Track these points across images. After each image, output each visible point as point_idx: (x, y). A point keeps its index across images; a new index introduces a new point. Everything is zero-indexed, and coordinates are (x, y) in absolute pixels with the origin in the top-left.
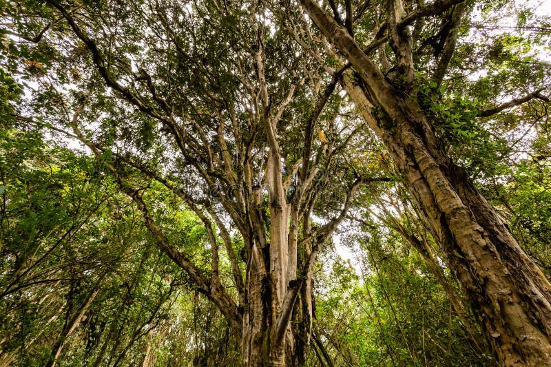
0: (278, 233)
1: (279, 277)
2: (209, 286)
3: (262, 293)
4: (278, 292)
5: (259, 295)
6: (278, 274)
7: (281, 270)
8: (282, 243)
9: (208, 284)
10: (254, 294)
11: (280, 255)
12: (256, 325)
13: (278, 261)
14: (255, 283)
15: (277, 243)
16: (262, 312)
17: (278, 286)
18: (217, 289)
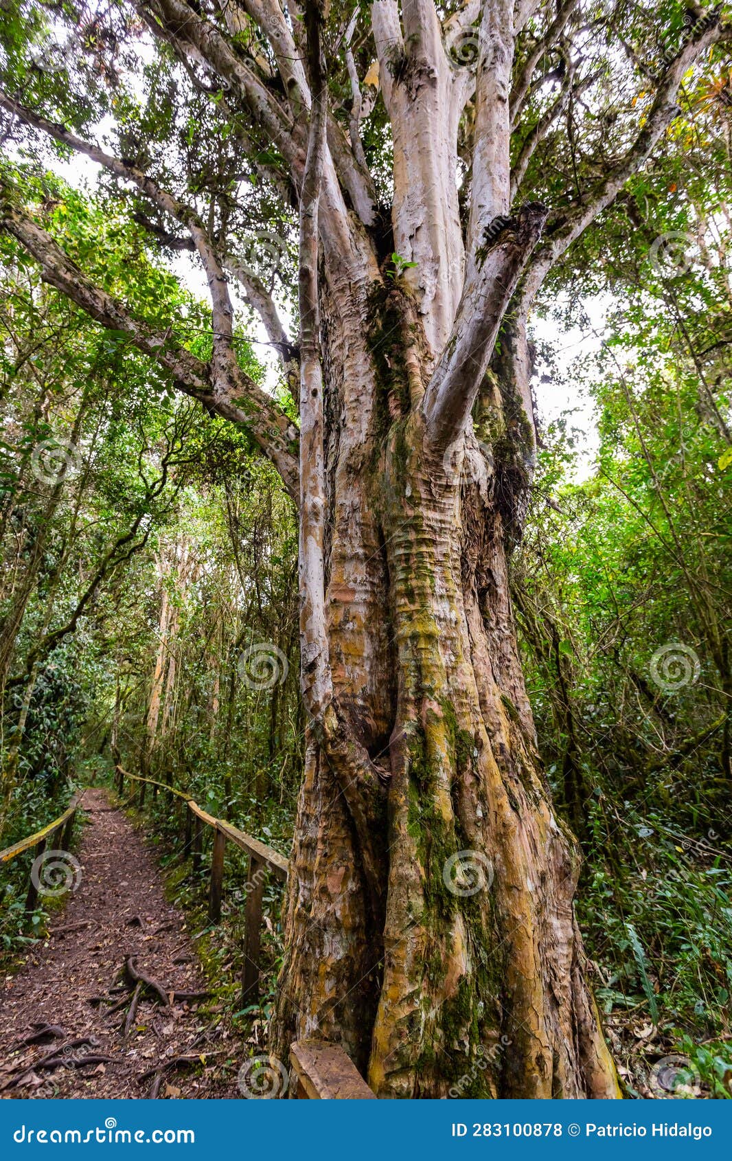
0: (424, 153)
1: (429, 283)
2: (208, 380)
3: (366, 336)
4: (429, 326)
5: (362, 343)
6: (427, 271)
7: (436, 260)
8: (436, 182)
9: (206, 373)
10: (341, 347)
11: (430, 217)
12: (350, 425)
13: (423, 235)
14: (344, 311)
15: (420, 185)
16: (370, 387)
17: (427, 306)
18: (231, 381)
